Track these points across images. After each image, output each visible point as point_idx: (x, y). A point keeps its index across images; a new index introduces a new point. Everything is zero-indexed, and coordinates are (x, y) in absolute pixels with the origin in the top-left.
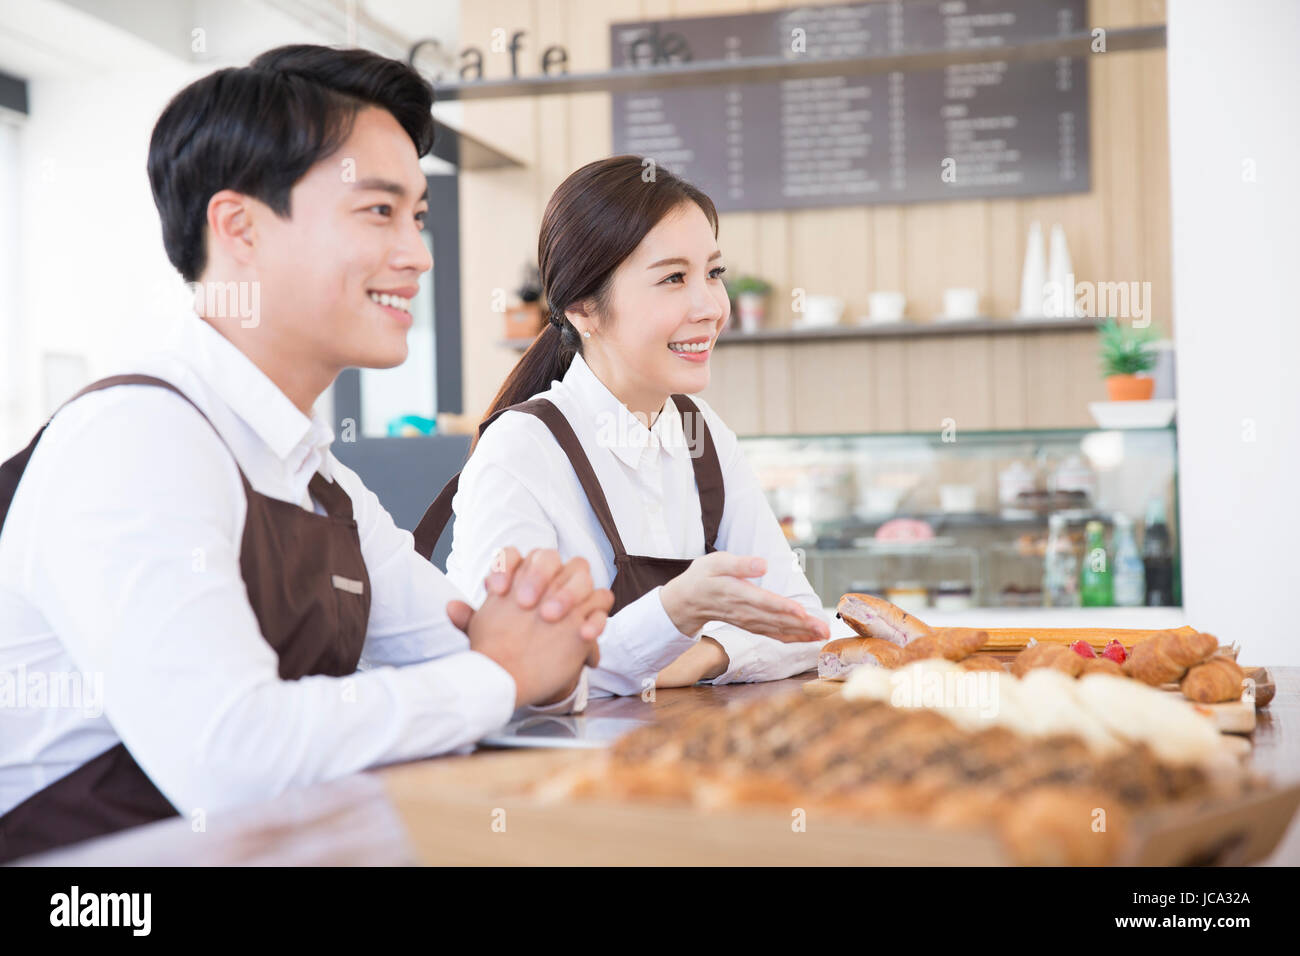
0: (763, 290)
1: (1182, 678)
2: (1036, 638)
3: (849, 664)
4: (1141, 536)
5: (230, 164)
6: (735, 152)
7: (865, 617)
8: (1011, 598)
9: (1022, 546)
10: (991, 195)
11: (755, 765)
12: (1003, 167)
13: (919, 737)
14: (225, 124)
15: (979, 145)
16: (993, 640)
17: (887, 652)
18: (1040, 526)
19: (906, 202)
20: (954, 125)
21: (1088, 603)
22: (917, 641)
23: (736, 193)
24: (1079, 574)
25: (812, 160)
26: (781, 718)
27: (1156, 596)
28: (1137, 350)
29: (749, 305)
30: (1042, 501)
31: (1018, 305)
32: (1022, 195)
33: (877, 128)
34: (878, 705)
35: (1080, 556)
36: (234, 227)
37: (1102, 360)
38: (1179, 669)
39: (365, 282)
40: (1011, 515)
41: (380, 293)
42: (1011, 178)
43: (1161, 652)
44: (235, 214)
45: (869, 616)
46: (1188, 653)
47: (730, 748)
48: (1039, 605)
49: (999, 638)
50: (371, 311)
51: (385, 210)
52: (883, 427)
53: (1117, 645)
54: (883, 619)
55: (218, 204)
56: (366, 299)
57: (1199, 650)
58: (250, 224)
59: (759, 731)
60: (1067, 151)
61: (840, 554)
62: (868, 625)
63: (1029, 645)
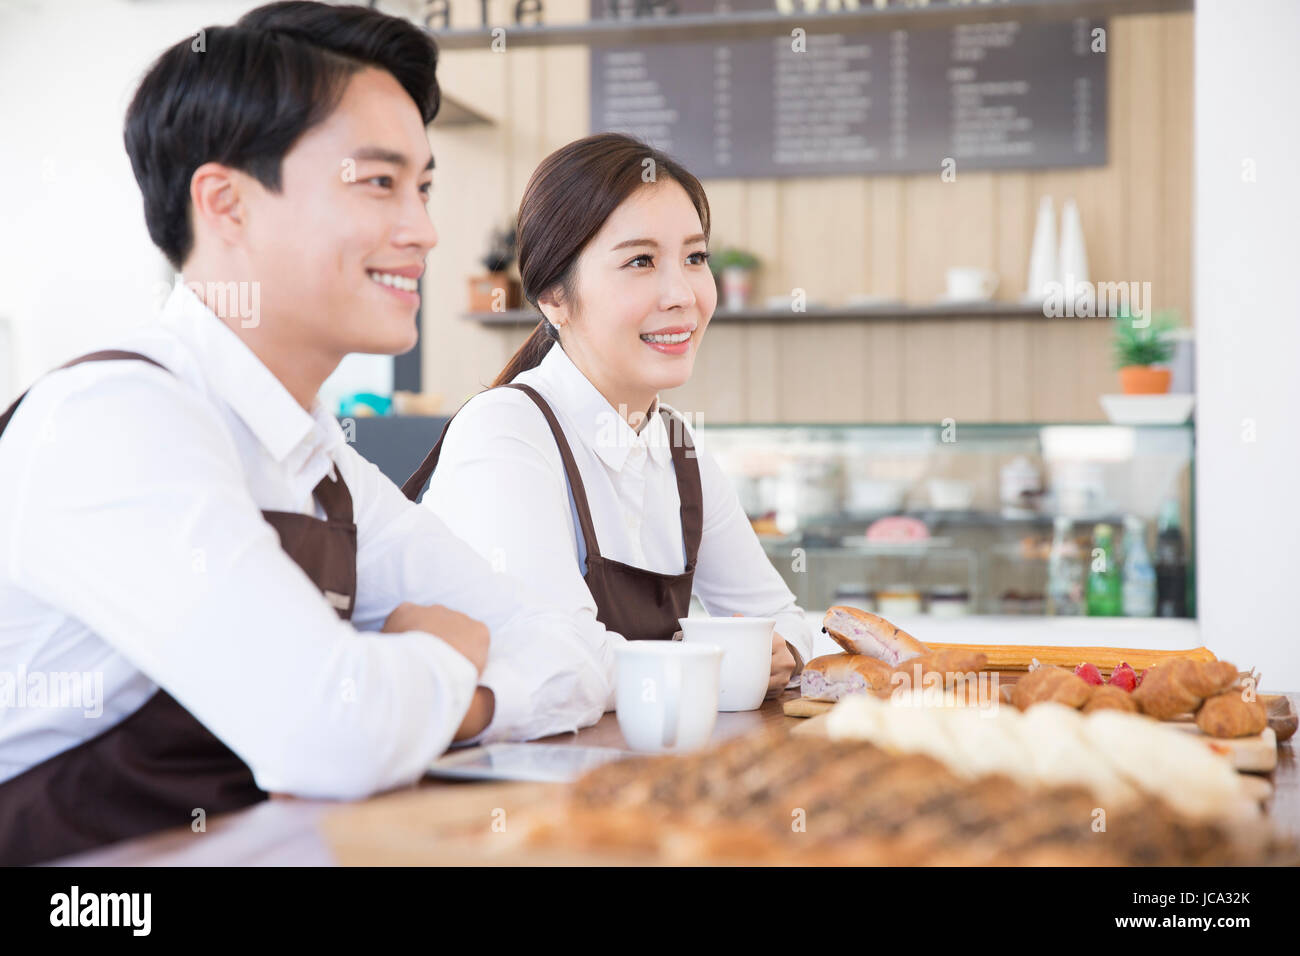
0: (749, 264)
1: (1197, 710)
2: (1039, 659)
3: (835, 683)
4: (1153, 540)
5: (217, 134)
6: (723, 114)
7: (853, 632)
8: (1011, 605)
10: (999, 167)
11: (730, 812)
12: (1013, 136)
13: (910, 785)
14: (211, 89)
15: (988, 112)
16: (992, 659)
17: (877, 672)
18: (1044, 527)
19: (907, 173)
20: (961, 90)
21: (1094, 612)
22: (911, 662)
23: (723, 159)
24: (1086, 580)
25: (805, 123)
26: (759, 758)
27: (1168, 607)
28: (1153, 339)
29: (734, 280)
31: (1025, 286)
32: (1033, 168)
33: (877, 90)
35: (1087, 561)
36: (221, 204)
37: (1117, 349)
38: (1193, 700)
39: (364, 260)
40: (1010, 512)
41: (381, 272)
42: (1022, 148)
43: (1175, 681)
44: (221, 191)
45: (857, 632)
46: (1204, 683)
47: (703, 791)
48: (1041, 613)
49: (998, 655)
50: (371, 293)
51: (385, 182)
52: (877, 417)
53: (1126, 670)
54: (872, 634)
55: (202, 178)
56: (366, 279)
57: (1217, 680)
58: (237, 200)
59: (735, 773)
60: (1083, 120)
61: (827, 554)
62: (856, 641)
63: (1031, 668)
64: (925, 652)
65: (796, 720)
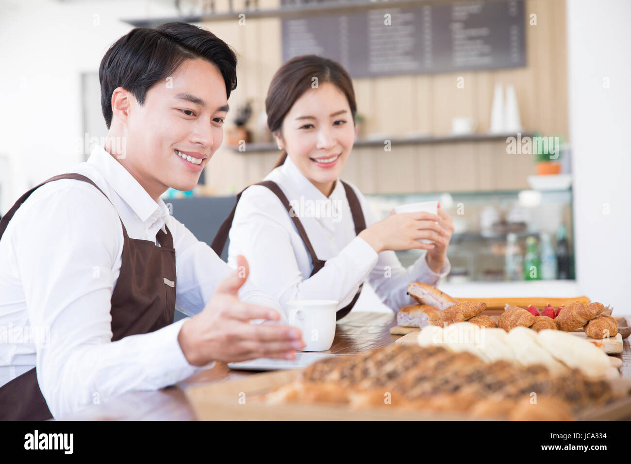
1: (585, 326)
2: (509, 304)
3: (414, 318)
4: (556, 244)
7: (421, 294)
9: (494, 250)
10: (476, 69)
11: (379, 383)
12: (482, 55)
15: (470, 43)
17: (433, 312)
18: (502, 239)
20: (457, 33)
21: (528, 279)
22: (450, 308)
24: (523, 264)
26: (391, 358)
27: (563, 275)
30: (504, 226)
31: (489, 124)
32: (492, 69)
33: (417, 34)
34: (440, 350)
35: (524, 255)
36: (122, 106)
38: (584, 321)
40: (487, 233)
42: (486, 60)
43: (574, 313)
44: (123, 100)
45: (423, 294)
46: (588, 313)
47: (365, 373)
48: (504, 280)
49: (489, 302)
53: (549, 308)
54: (430, 295)
55: (117, 93)
57: (594, 312)
58: (128, 105)
59: (379, 365)
60: (515, 44)
62: (423, 298)
63: (506, 308)
64: (456, 303)
65: (397, 337)
